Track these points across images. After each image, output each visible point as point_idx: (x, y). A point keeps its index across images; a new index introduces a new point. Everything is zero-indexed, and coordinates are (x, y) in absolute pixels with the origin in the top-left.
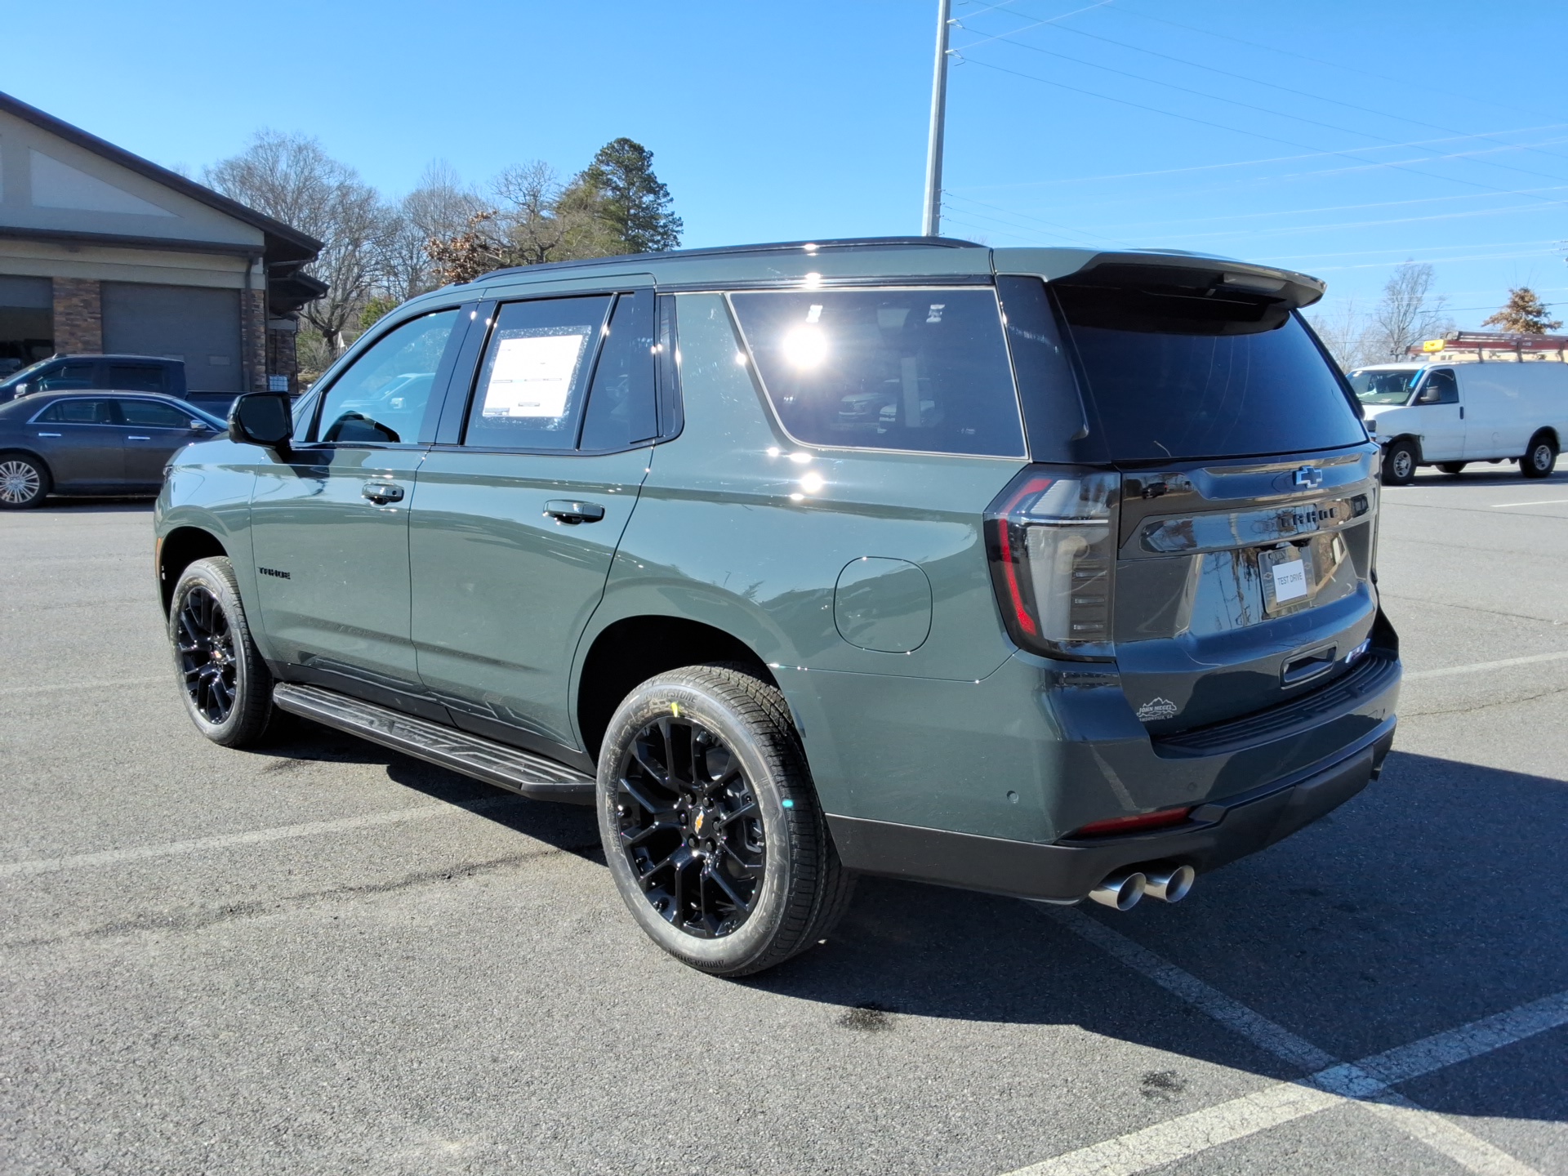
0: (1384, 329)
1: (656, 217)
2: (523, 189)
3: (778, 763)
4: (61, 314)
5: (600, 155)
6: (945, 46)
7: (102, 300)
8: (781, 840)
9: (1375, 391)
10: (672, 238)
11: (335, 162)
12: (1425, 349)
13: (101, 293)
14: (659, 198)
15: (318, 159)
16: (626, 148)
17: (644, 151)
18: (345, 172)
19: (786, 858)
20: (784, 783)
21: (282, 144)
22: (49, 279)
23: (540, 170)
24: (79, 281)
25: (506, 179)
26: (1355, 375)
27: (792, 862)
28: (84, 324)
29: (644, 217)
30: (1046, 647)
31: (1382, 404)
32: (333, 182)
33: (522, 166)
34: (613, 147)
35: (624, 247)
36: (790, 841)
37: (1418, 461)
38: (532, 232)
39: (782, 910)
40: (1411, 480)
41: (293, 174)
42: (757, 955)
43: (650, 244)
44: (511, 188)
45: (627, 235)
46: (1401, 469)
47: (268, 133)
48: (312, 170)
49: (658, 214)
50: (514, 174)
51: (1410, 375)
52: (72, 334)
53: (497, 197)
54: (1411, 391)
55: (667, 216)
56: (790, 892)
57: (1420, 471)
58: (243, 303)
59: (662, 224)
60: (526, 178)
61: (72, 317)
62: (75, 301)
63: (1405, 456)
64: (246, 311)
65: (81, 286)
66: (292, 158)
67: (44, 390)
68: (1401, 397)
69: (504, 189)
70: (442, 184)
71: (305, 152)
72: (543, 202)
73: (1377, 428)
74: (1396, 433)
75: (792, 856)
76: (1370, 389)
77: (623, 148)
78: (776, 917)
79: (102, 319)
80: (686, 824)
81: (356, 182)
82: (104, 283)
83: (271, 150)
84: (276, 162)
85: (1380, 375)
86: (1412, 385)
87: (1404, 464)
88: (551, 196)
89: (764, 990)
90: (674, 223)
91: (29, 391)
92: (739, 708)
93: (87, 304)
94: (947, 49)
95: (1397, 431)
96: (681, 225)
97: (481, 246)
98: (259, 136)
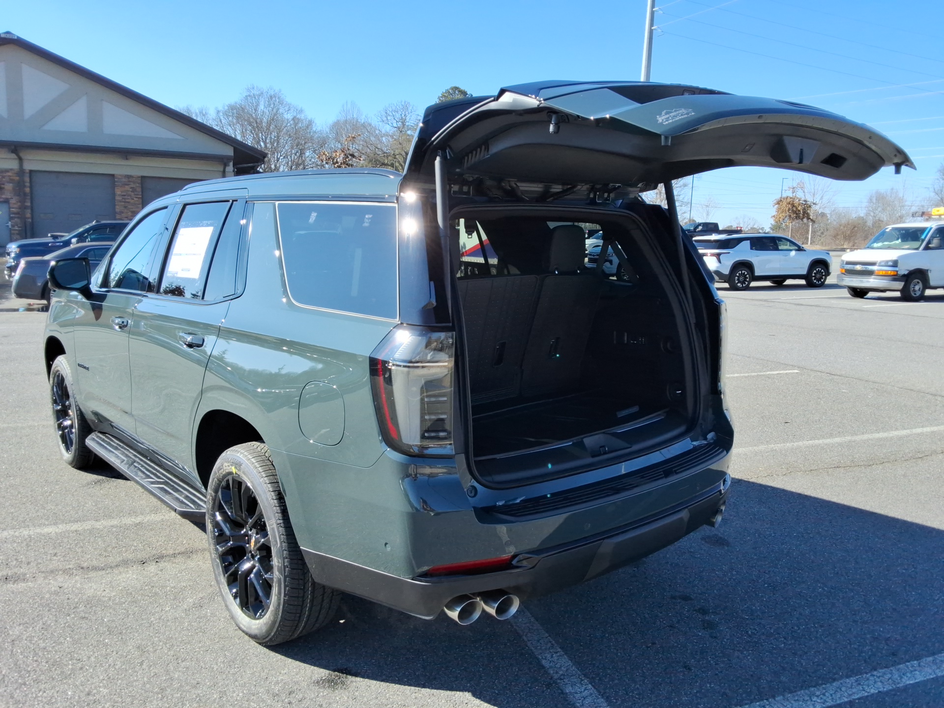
0: (937, 196)
2: (396, 118)
3: (279, 511)
4: (119, 195)
5: (442, 97)
6: (652, 24)
7: (142, 188)
8: (279, 562)
9: (900, 240)
11: (291, 104)
12: (933, 214)
13: (142, 184)
15: (281, 102)
16: (457, 92)
17: (467, 94)
18: (297, 110)
19: (282, 575)
20: (282, 525)
21: (261, 94)
22: (113, 175)
23: (405, 107)
24: (129, 177)
25: (386, 113)
26: (887, 230)
27: (285, 577)
28: (132, 201)
30: (405, 448)
31: (903, 249)
32: (289, 116)
33: (395, 105)
34: (449, 92)
36: (284, 563)
37: (927, 285)
38: (400, 144)
39: (281, 607)
40: (922, 298)
41: (267, 111)
42: (272, 634)
44: (389, 118)
46: (915, 291)
47: (253, 88)
48: (278, 109)
50: (391, 110)
51: (922, 230)
52: (125, 207)
53: (380, 123)
54: (923, 240)
56: (285, 596)
57: (929, 292)
60: (397, 112)
61: (126, 197)
62: (127, 188)
63: (918, 283)
65: (130, 180)
66: (267, 103)
67: (88, 242)
68: (916, 244)
69: (385, 119)
70: (352, 116)
71: (274, 99)
72: (408, 126)
73: (899, 265)
74: (912, 268)
75: (285, 573)
76: (898, 239)
77: (455, 92)
78: (279, 611)
79: (142, 198)
80: (248, 544)
81: (303, 116)
82: (143, 177)
83: (255, 98)
84: (258, 105)
85: (903, 230)
86: (923, 237)
87: (917, 288)
88: (412, 122)
89: (282, 655)
91: (78, 242)
92: (262, 473)
93: (134, 190)
94: (653, 26)
95: (913, 266)
97: (351, 155)
98: (248, 90)
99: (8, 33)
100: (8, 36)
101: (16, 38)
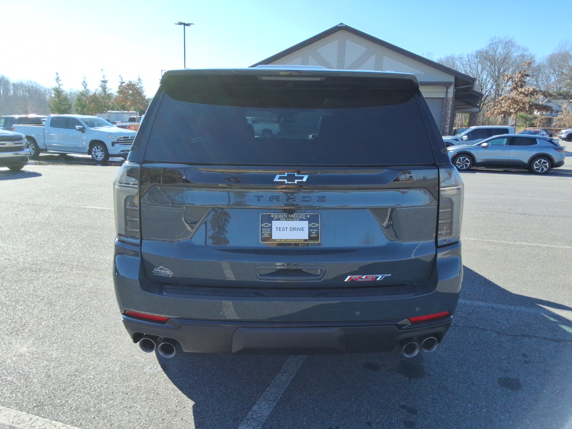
18: (524, 49)
21: (500, 42)
32: (518, 54)
48: (511, 50)
58: (444, 103)
64: (445, 105)
66: (503, 46)
71: (508, 44)
83: (496, 44)
98: (492, 40)
99: (342, 24)
100: (341, 25)
101: (344, 26)
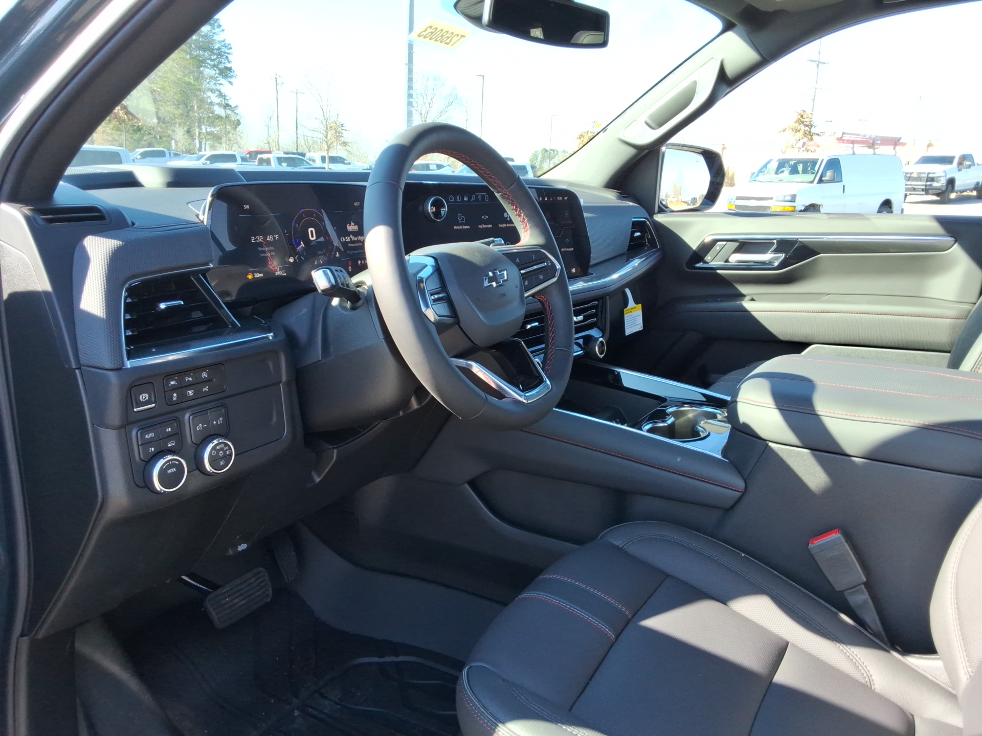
1: (212, 41)
10: (224, 57)
14: (214, 29)
29: (203, 42)
35: (190, 63)
43: (209, 61)
45: (191, 54)
49: (213, 40)
51: (816, 161)
54: (816, 173)
55: (220, 42)
59: (216, 47)
68: (811, 177)
73: (796, 200)
74: (808, 203)
86: (816, 169)
90: (226, 47)
95: (809, 201)
96: (231, 48)
